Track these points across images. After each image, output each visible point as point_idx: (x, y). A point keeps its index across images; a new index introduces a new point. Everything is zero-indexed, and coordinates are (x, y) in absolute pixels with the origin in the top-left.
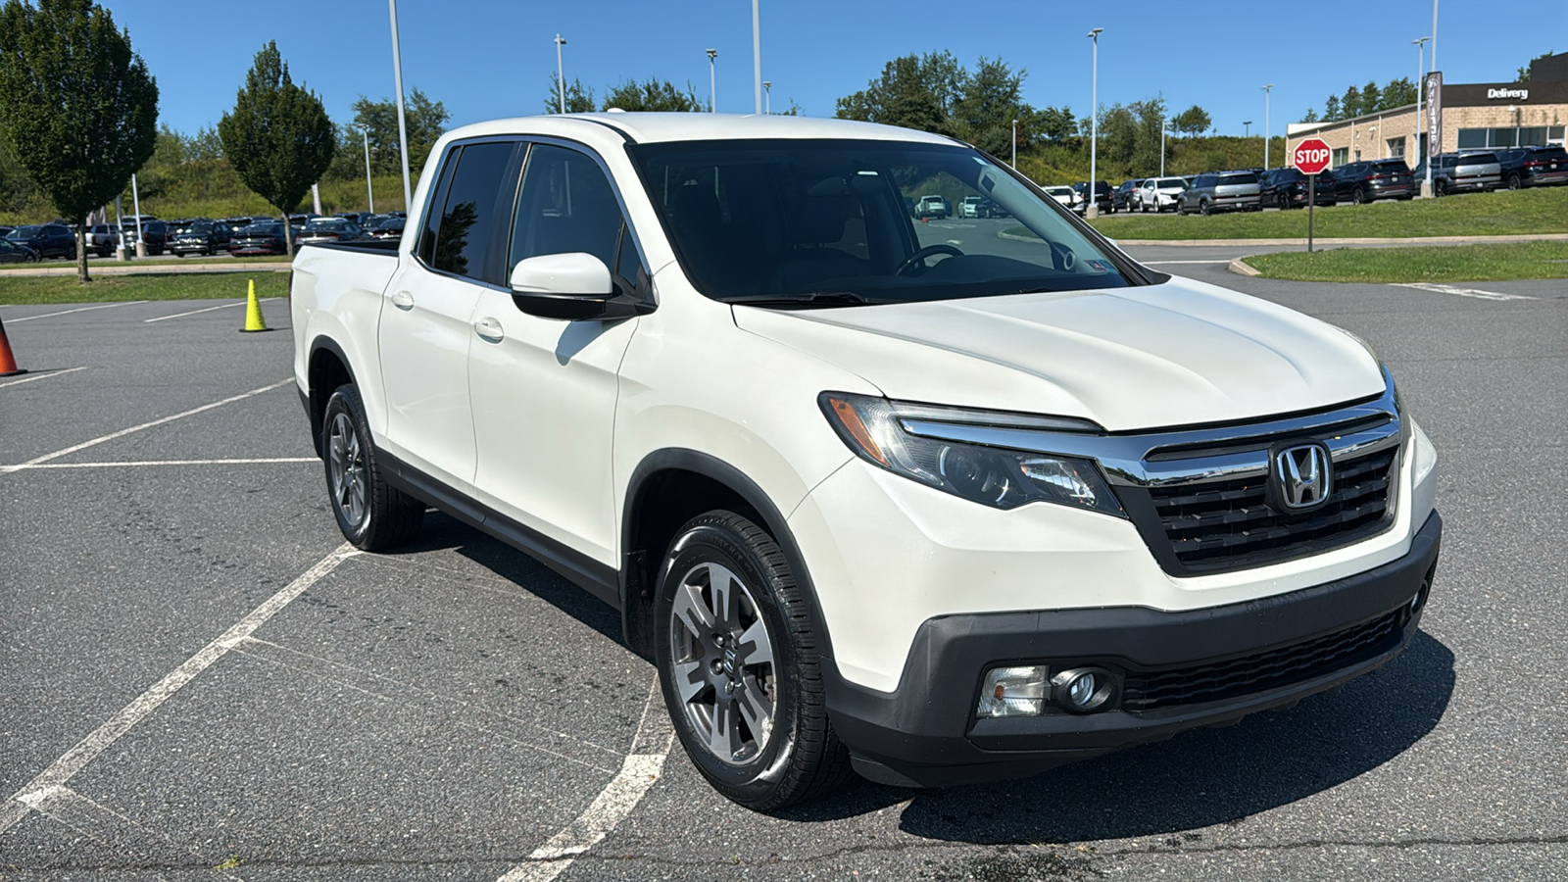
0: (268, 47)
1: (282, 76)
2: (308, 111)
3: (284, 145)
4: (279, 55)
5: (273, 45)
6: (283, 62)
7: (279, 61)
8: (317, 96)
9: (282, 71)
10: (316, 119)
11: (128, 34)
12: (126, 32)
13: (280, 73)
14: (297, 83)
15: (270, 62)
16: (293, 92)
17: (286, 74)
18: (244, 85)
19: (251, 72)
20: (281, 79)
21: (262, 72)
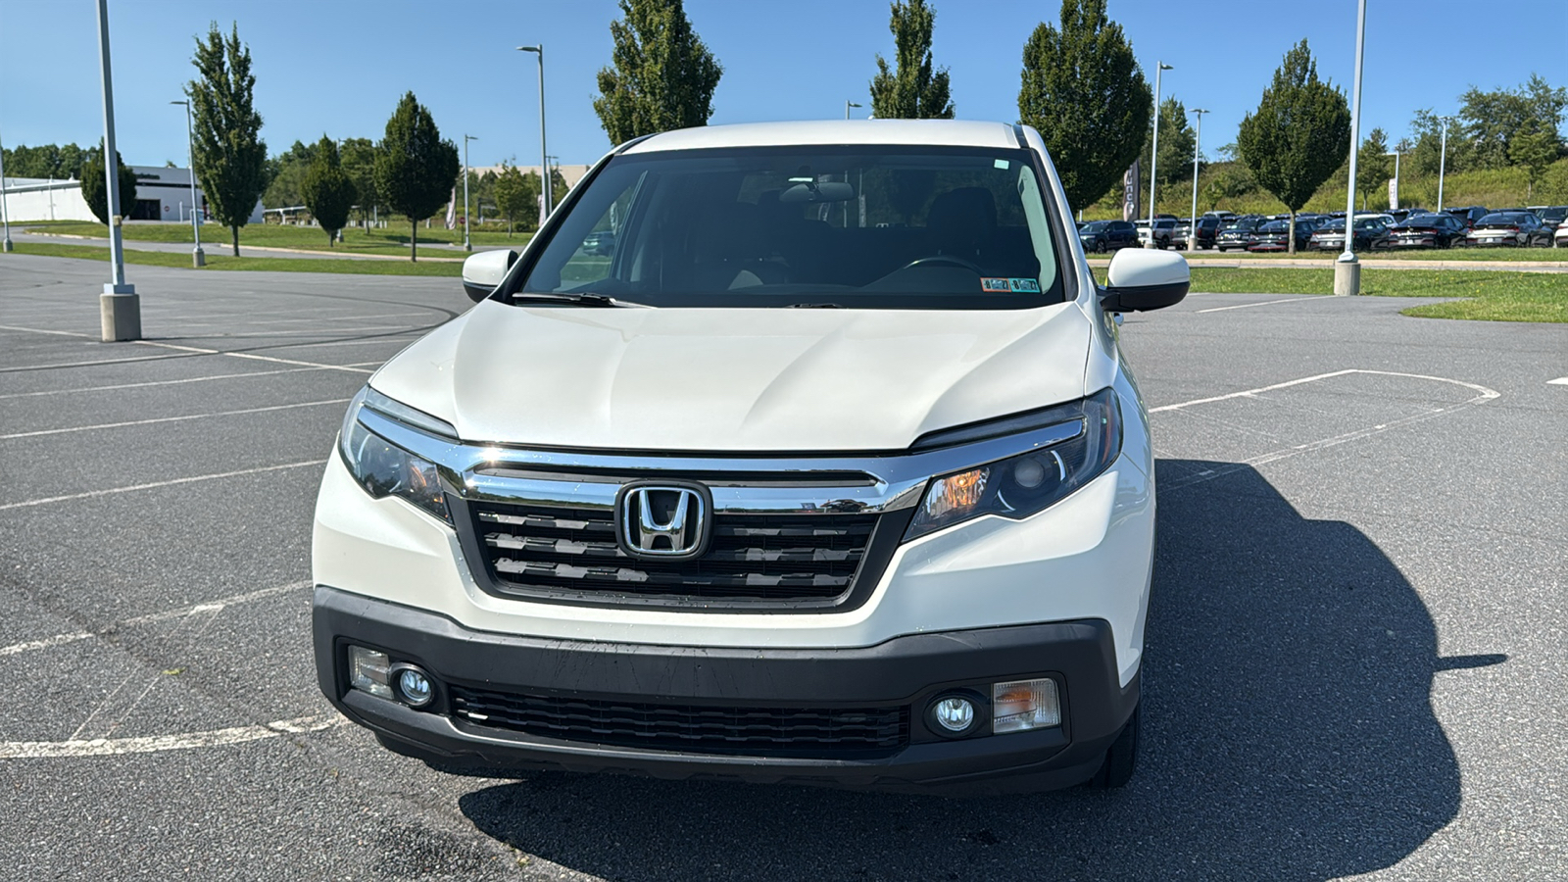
0: (1299, 46)
1: (1309, 73)
2: (1328, 108)
3: (1297, 143)
4: (1309, 53)
5: (1304, 43)
6: (1312, 59)
7: (1308, 59)
8: (1341, 92)
9: (1310, 68)
10: (1335, 115)
11: (1132, 47)
12: (1130, 44)
13: (1307, 71)
14: (1322, 79)
15: (1300, 60)
16: (1316, 88)
17: (1312, 71)
18: (1269, 84)
19: (1278, 72)
20: (1307, 76)
21: (1289, 71)
